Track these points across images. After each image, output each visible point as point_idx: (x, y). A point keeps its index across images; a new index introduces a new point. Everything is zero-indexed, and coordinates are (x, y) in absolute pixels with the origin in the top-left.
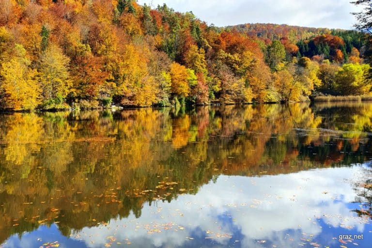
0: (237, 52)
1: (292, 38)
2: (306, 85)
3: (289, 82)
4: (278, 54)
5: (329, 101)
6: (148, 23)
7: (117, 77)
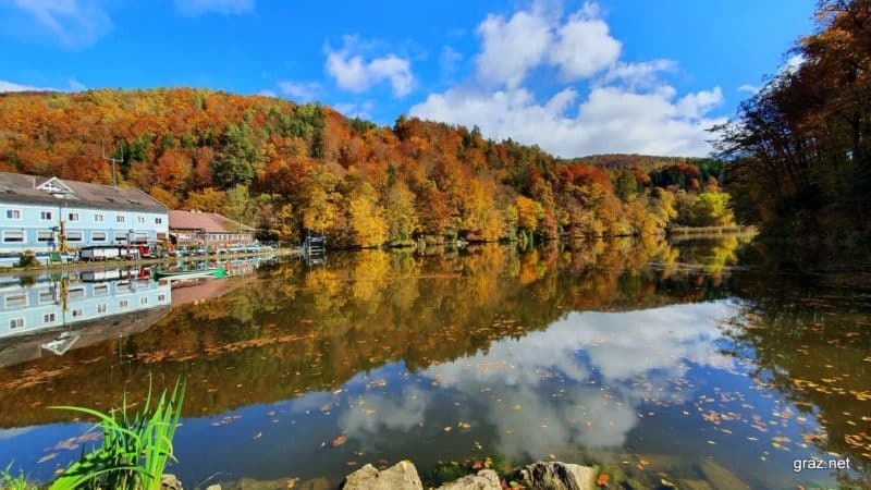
0: (584, 183)
1: (643, 169)
2: (661, 216)
3: (642, 214)
4: (629, 185)
5: (686, 233)
6: (494, 157)
7: (462, 211)
